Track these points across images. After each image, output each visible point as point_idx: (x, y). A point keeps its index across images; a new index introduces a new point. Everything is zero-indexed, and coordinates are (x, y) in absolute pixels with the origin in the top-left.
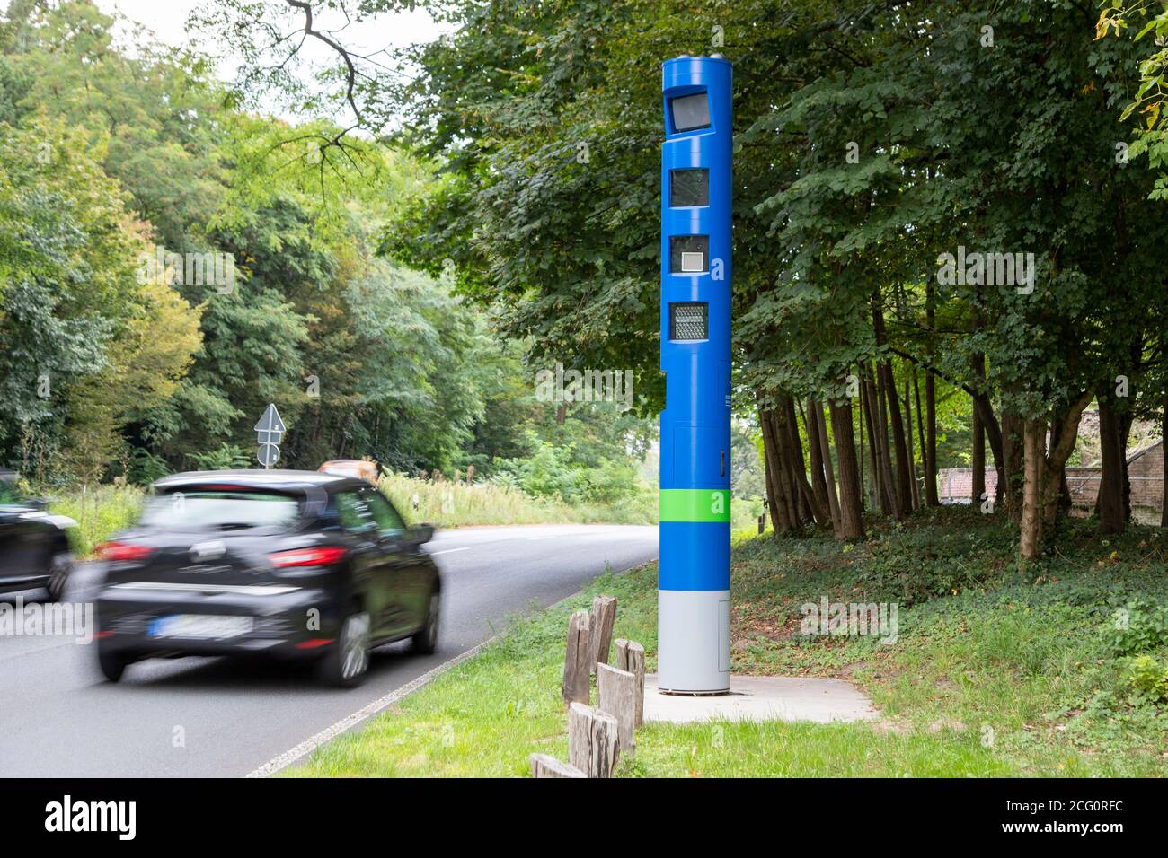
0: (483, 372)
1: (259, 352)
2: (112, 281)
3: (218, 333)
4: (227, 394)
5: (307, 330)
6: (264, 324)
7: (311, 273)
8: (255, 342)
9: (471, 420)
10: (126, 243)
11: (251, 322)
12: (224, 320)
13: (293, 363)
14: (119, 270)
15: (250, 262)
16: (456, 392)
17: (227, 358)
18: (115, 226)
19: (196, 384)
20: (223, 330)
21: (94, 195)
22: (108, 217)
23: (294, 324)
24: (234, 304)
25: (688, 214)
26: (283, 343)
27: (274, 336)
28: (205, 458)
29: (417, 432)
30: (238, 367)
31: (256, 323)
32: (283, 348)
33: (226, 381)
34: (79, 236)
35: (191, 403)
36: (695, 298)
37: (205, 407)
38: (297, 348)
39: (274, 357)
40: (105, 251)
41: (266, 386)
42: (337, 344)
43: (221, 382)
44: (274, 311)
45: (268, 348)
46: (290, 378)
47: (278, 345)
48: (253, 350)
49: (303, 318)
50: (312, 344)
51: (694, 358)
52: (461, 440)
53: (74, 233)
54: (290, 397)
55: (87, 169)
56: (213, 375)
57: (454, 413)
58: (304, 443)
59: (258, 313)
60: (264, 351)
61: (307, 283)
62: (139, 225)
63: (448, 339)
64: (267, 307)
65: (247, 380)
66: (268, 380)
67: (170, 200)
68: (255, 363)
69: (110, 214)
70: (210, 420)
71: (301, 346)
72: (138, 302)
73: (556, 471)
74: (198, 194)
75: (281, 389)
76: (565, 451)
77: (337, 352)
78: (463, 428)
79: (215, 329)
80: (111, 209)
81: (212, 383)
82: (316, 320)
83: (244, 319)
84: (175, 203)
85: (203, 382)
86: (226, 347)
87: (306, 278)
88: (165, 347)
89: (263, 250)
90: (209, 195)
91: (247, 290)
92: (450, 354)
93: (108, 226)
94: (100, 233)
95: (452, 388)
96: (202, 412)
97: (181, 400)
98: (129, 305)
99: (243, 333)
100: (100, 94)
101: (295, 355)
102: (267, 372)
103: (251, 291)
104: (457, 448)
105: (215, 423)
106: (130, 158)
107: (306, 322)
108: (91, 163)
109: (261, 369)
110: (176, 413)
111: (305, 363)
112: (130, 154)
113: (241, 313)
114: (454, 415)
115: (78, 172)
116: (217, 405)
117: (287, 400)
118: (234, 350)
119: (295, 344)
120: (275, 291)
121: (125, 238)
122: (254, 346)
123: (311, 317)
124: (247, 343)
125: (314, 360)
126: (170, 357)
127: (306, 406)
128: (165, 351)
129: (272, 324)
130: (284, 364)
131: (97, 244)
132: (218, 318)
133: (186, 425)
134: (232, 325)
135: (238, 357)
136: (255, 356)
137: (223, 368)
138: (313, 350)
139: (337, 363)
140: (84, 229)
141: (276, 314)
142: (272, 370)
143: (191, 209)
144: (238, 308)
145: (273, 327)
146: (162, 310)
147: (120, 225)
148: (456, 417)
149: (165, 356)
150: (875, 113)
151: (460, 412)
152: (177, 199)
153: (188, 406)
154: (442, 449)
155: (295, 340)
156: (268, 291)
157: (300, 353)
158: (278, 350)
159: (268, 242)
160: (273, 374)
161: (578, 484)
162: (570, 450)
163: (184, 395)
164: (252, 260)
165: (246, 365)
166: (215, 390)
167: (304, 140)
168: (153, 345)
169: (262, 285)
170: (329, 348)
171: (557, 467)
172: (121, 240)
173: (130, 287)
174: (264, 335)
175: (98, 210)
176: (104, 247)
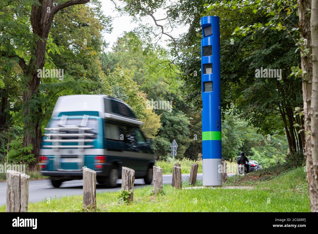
0: (239, 132)
1: (177, 128)
2: (135, 109)
3: (166, 123)
4: (169, 140)
5: (190, 122)
6: (178, 120)
7: (191, 106)
8: (176, 125)
9: (239, 146)
10: (139, 99)
11: (175, 120)
12: (168, 120)
13: (187, 131)
14: (137, 106)
15: (175, 104)
16: (234, 138)
17: (169, 130)
18: (136, 94)
19: (161, 137)
20: (168, 122)
21: (130, 86)
22: (134, 92)
23: (186, 120)
24: (171, 115)
25: (207, 58)
26: (183, 125)
27: (181, 123)
28: (164, 157)
29: (225, 150)
30: (172, 132)
31: (176, 120)
32: (184, 127)
33: (169, 136)
34: (126, 97)
35: (160, 142)
36: (210, 80)
37: (163, 143)
38: (188, 127)
39: (181, 129)
40: (134, 101)
41: (179, 137)
42: (199, 125)
43: (168, 137)
44: (181, 117)
45: (179, 127)
46: (186, 135)
47: (182, 126)
48: (176, 127)
49: (189, 118)
50: (192, 126)
51: (210, 96)
52: (237, 153)
53: (125, 96)
54: (186, 140)
55: (129, 80)
56: (165, 135)
57: (234, 144)
58: (193, 153)
59: (177, 118)
60: (178, 127)
61: (190, 109)
62: (144, 94)
63: (232, 124)
64: (179, 116)
65: (175, 136)
66: (180, 136)
67: (153, 88)
68: (176, 131)
69: (134, 91)
70: (165, 147)
71: (189, 126)
72: (142, 114)
73: (260, 159)
74: (160, 86)
75: (184, 138)
76: (263, 153)
77: (199, 128)
78: (237, 149)
79: (166, 122)
80: (135, 90)
81: (165, 137)
82: (192, 119)
83: (173, 119)
84: (154, 89)
85: (163, 137)
86: (169, 127)
87: (189, 107)
88: (151, 127)
89: (178, 100)
90: (163, 86)
91: (174, 111)
92: (230, 127)
93: (134, 95)
94: (132, 96)
95: (233, 138)
96: (163, 145)
97: (157, 142)
98: (140, 115)
99: (173, 123)
100: (135, 61)
101: (187, 129)
102: (180, 133)
103: (175, 111)
104: (236, 155)
105: (166, 148)
106: (142, 77)
107: (190, 119)
108: (130, 78)
109: (178, 133)
110: (156, 145)
111: (190, 131)
112: (142, 76)
113: (172, 118)
114: (234, 145)
115: (126, 81)
116: (167, 143)
117: (186, 141)
118: (171, 128)
119: (188, 126)
120: (181, 111)
121: (139, 98)
122: (176, 126)
123: (191, 118)
124: (174, 126)
125: (193, 130)
126: (153, 129)
127: (191, 143)
128: (151, 128)
129: (181, 120)
130: (184, 131)
131: (132, 99)
132: (166, 119)
133: (159, 148)
134: (170, 121)
135: (172, 130)
136: (176, 129)
137: (168, 133)
138: (192, 127)
139: (199, 131)
140: (128, 95)
141: (182, 117)
142: (181, 133)
143: (158, 90)
144: (172, 116)
145: (181, 121)
146: (149, 116)
147: (137, 94)
148: (234, 146)
149: (151, 129)
150: (274, 32)
151: (236, 144)
152: (154, 88)
153: (159, 143)
154: (232, 155)
155: (187, 125)
156: (179, 111)
157: (189, 128)
158: (182, 127)
159: (179, 98)
160: (182, 134)
161: (267, 163)
162: (264, 153)
163: (158, 140)
164: (175, 103)
165: (174, 132)
166: (166, 139)
167: (165, 63)
168: (148, 126)
169: (178, 110)
170: (197, 127)
171: (261, 158)
172: (137, 98)
173: (140, 110)
174: (178, 123)
175: (131, 90)
176: (133, 100)
